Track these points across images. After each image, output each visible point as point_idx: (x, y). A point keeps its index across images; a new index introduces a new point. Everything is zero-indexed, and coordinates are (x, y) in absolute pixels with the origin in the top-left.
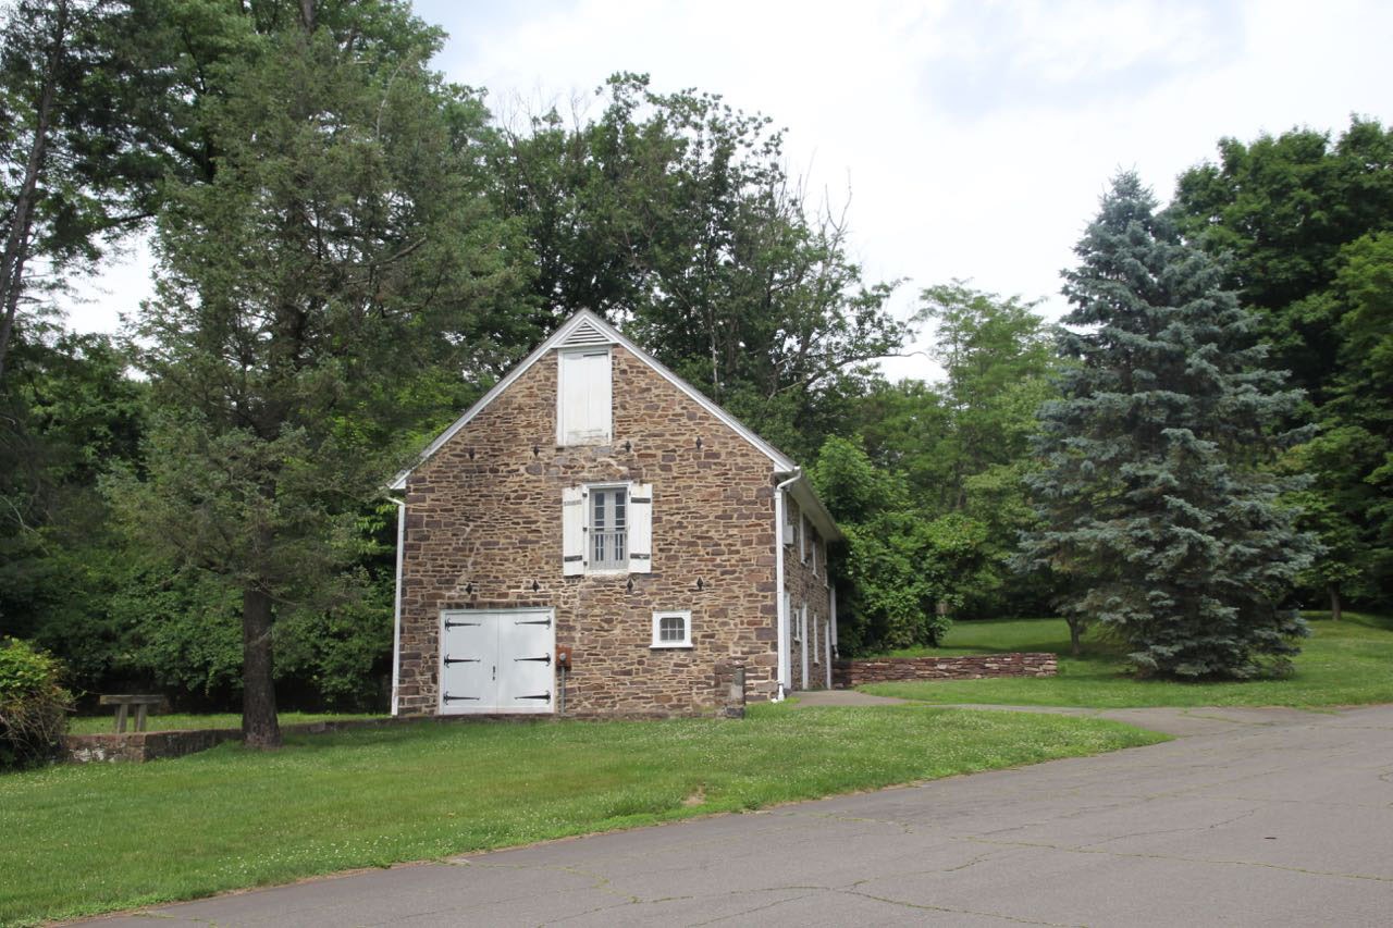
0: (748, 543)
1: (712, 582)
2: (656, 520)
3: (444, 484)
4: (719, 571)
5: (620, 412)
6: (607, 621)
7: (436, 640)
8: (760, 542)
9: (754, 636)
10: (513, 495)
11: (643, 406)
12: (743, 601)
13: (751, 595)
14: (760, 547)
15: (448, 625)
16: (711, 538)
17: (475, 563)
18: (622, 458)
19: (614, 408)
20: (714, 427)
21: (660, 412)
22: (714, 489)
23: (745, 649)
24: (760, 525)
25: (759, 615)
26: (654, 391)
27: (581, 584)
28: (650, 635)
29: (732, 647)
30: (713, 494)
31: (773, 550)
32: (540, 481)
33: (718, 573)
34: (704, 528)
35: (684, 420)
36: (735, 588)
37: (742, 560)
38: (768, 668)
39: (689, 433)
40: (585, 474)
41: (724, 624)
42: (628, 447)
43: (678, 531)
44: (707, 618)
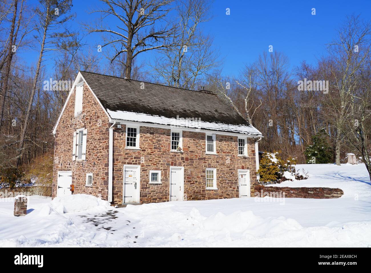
0: (103, 149)
1: (97, 163)
2: (88, 141)
3: (60, 132)
4: (98, 159)
5: (84, 105)
6: (79, 176)
7: (57, 181)
8: (106, 149)
9: (103, 183)
10: (68, 134)
11: (87, 102)
12: (101, 170)
13: (103, 168)
14: (105, 150)
15: (60, 176)
16: (97, 147)
17: (63, 157)
18: (83, 120)
19: (83, 103)
20: (98, 107)
21: (90, 103)
22: (98, 130)
23: (102, 188)
24: (106, 142)
25: (105, 176)
26: (89, 96)
27: (76, 164)
28: (86, 182)
29: (99, 188)
30: (97, 131)
31: (108, 151)
32: (71, 130)
33: (97, 160)
34: (96, 144)
35: (94, 105)
36: (100, 165)
37: (102, 155)
38: (106, 196)
39: (94, 110)
40: (78, 127)
41: (98, 179)
42: (84, 116)
43: (91, 145)
44: (95, 177)
